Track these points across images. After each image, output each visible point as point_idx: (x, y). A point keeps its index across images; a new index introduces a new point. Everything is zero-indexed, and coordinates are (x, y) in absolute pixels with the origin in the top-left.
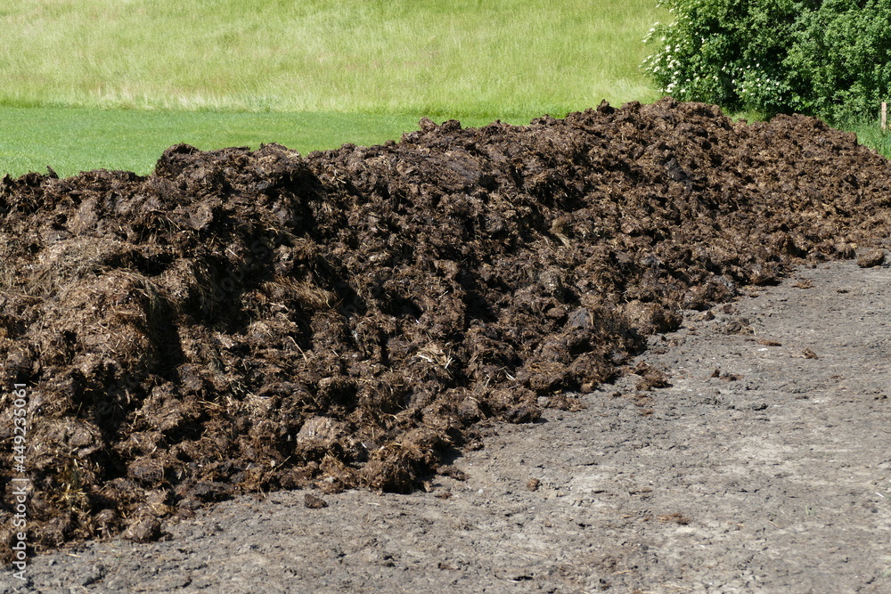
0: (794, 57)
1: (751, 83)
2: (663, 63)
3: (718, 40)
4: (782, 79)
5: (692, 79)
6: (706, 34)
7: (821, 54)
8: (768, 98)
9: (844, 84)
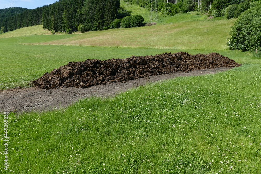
0: (246, 42)
1: (240, 46)
2: (229, 43)
3: (236, 40)
4: (244, 45)
5: (233, 45)
6: (234, 39)
7: (249, 42)
8: (242, 48)
9: (252, 46)
